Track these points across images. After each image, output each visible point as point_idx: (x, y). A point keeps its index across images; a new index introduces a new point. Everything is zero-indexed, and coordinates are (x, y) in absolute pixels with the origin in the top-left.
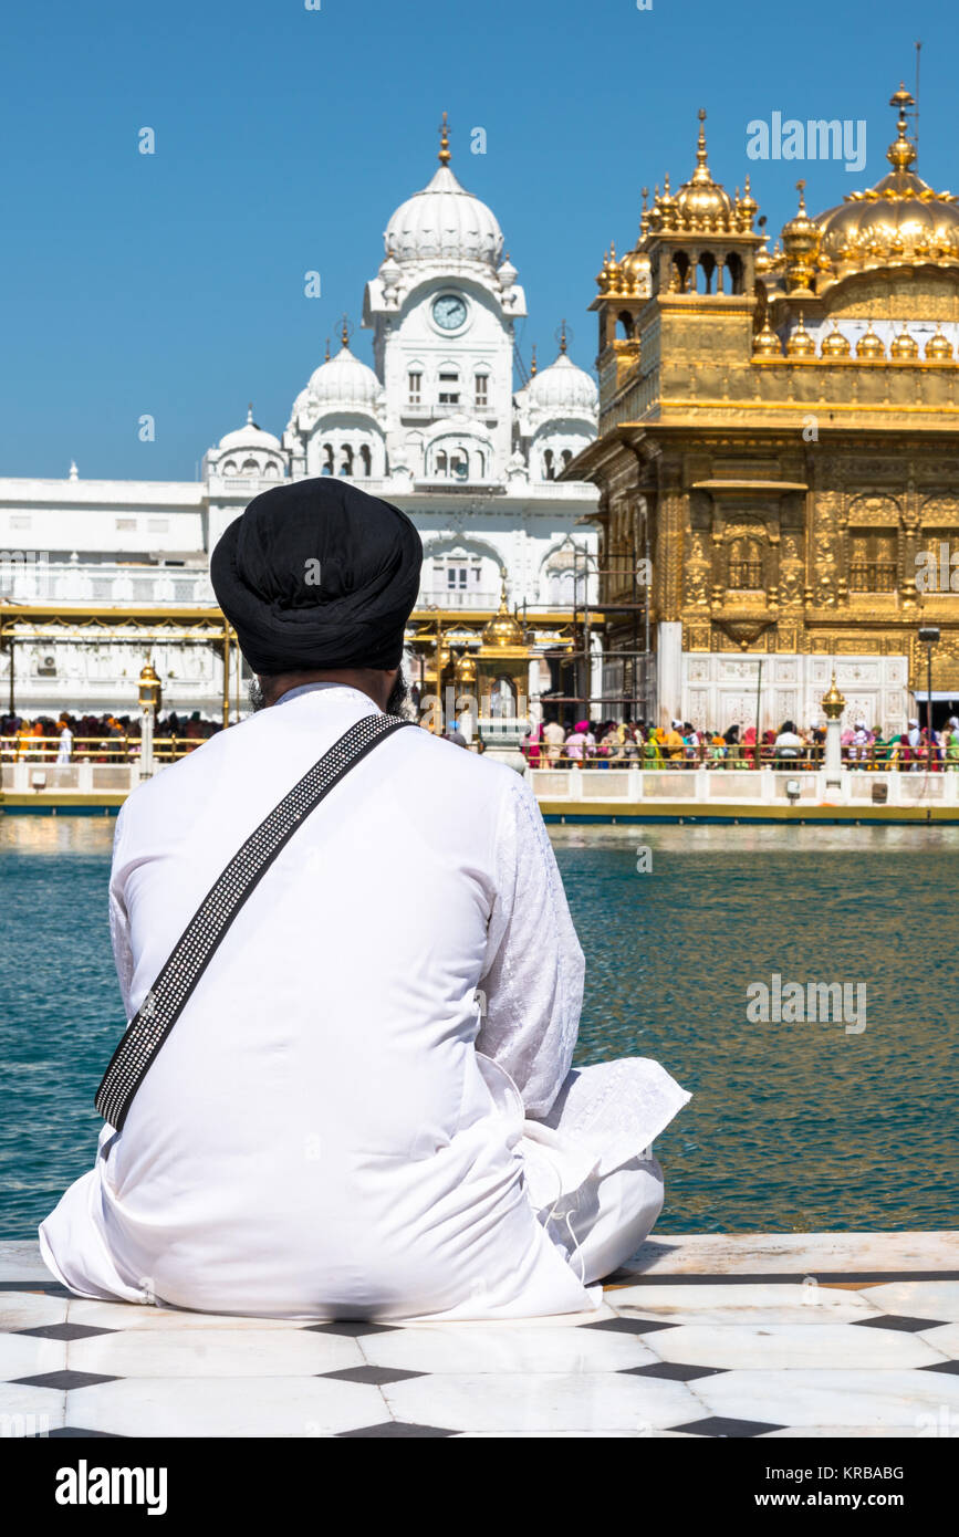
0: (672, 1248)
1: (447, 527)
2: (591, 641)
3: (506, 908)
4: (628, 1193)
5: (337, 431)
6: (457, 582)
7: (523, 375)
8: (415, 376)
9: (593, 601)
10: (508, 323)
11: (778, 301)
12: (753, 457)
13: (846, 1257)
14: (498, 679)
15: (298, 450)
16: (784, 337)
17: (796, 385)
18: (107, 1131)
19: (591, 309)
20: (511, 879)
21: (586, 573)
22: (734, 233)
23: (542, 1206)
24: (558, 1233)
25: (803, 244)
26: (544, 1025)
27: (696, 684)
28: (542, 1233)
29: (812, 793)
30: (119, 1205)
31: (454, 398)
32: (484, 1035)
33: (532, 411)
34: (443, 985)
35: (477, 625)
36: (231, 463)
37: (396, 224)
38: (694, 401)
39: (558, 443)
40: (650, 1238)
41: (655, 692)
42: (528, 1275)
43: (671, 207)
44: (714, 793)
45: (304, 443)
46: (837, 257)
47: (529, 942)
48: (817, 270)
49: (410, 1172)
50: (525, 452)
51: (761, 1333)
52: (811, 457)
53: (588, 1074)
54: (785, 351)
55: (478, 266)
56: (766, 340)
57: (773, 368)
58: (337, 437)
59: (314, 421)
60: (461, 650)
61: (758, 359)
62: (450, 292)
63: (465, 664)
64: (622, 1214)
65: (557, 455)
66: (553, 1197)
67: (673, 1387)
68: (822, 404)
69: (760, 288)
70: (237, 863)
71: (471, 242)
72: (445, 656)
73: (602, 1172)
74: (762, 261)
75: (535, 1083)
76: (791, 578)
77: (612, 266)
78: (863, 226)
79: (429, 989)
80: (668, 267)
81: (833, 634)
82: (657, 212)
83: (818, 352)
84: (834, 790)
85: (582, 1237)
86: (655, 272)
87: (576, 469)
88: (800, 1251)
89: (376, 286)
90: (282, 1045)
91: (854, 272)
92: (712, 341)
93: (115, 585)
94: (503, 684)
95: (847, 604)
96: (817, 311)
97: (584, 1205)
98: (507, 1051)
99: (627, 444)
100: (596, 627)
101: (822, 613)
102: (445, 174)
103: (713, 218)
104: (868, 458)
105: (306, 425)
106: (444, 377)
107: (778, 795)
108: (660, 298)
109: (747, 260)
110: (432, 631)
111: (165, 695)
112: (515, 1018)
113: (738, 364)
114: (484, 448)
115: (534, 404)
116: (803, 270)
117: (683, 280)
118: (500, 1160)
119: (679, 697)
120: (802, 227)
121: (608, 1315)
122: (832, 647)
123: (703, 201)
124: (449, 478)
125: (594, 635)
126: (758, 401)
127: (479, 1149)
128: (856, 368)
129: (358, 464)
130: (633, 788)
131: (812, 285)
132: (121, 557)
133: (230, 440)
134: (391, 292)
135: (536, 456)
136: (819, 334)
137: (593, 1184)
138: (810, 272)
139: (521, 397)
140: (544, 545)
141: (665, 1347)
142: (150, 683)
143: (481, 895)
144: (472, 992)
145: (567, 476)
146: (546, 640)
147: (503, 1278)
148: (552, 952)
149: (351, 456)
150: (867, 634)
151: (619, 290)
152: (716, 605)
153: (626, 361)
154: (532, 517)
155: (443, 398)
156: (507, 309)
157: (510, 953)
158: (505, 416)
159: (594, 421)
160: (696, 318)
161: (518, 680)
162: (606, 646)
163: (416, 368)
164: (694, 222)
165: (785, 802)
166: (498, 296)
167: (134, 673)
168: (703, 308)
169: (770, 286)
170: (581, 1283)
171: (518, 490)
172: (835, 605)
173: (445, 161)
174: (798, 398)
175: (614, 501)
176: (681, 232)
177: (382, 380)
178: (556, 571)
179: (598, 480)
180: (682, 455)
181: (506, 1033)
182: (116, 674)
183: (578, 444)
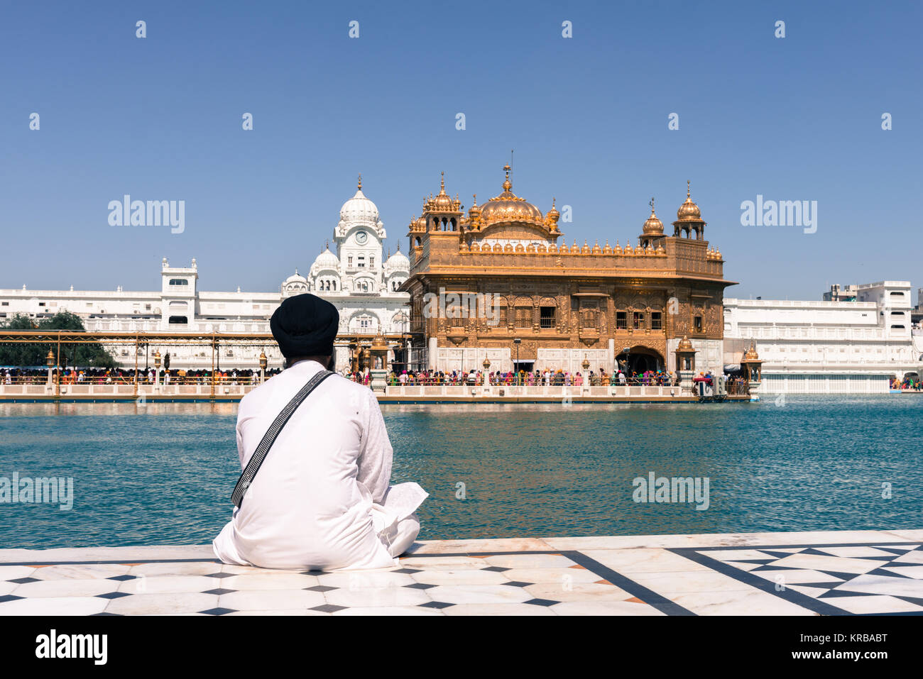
0: (423, 545)
1: (361, 307)
2: (408, 344)
3: (366, 433)
4: (407, 527)
5: (325, 276)
6: (364, 325)
7: (386, 257)
8: (350, 258)
9: (408, 331)
10: (381, 241)
11: (468, 233)
12: (460, 284)
13: (480, 547)
14: (377, 356)
15: (312, 282)
16: (470, 245)
17: (473, 261)
18: (236, 508)
19: (408, 236)
20: (368, 424)
21: (406, 322)
22: (453, 211)
23: (379, 532)
24: (384, 541)
25: (475, 215)
26: (379, 472)
27: (442, 358)
28: (379, 541)
29: (480, 393)
30: (239, 533)
31: (363, 265)
32: (359, 475)
33: (388, 269)
34: (346, 459)
35: (370, 339)
36: (290, 287)
37: (344, 209)
38: (440, 266)
39: (397, 280)
40: (416, 542)
41: (428, 361)
42: (374, 554)
43: (433, 203)
44: (448, 393)
45: (314, 280)
46: (487, 219)
47: (374, 445)
48: (480, 223)
49: (335, 521)
50: (386, 283)
51: (451, 573)
52: (479, 284)
53: (395, 488)
54: (470, 250)
55: (371, 222)
56: (464, 246)
57: (466, 255)
58: (325, 278)
59: (317, 273)
60: (365, 347)
61: (461, 252)
62: (362, 230)
63: (366, 352)
64: (406, 534)
65: (397, 283)
66: (382, 529)
67: (420, 591)
68: (482, 267)
69: (462, 229)
70: (278, 419)
71: (368, 214)
72: (360, 349)
73: (399, 520)
74: (462, 220)
75: (377, 491)
76: (472, 323)
77: (414, 222)
78: (495, 209)
79: (340, 460)
80: (432, 223)
81: (487, 341)
82: (428, 205)
83: (481, 250)
84: (487, 392)
85: (392, 542)
86: (428, 224)
87: (403, 288)
88: (465, 545)
89: (337, 229)
90: (292, 479)
91: (492, 224)
92: (446, 246)
93: (252, 327)
94: (379, 358)
95: (491, 331)
96: (480, 236)
97: (393, 531)
98: (367, 480)
99: (419, 279)
100: (409, 339)
101: (483, 335)
102: (360, 192)
103: (446, 206)
104: (497, 284)
105: (315, 274)
106: (359, 258)
107: (469, 394)
108: (429, 232)
109: (458, 220)
110: (356, 341)
111: (268, 363)
112: (370, 470)
113: (455, 254)
114: (373, 281)
115: (389, 267)
116: (476, 224)
117: (437, 227)
118: (364, 517)
119: (436, 362)
120: (475, 209)
121: (401, 568)
122: (486, 346)
123: (443, 201)
124: (362, 291)
125: (408, 342)
126: (461, 266)
127: (358, 513)
128: (493, 255)
129: (332, 287)
130: (421, 392)
131: (479, 228)
132: (254, 318)
133: (290, 279)
134: (342, 231)
135: (390, 284)
136: (481, 244)
137: (396, 524)
138: (478, 224)
139: (385, 265)
140: (393, 313)
141: (418, 578)
142: (263, 358)
143: (358, 429)
144: (355, 461)
145: (400, 290)
146: (393, 344)
147: (365, 556)
148: (382, 448)
149: (329, 284)
150: (498, 341)
151: (416, 230)
152: (448, 332)
153: (419, 253)
154: (388, 303)
155: (359, 265)
156: (380, 236)
157: (368, 448)
158: (379, 270)
159: (408, 272)
160: (441, 239)
161: (383, 357)
162: (412, 346)
163: (351, 255)
164: (440, 208)
165: (471, 396)
166: (377, 232)
167: (258, 356)
168: (444, 235)
169: (465, 228)
170: (391, 557)
171: (384, 295)
172: (487, 332)
173: (360, 188)
174: (474, 264)
175: (415, 298)
176: (436, 211)
177: (339, 259)
178: (396, 321)
179: (410, 291)
180: (437, 283)
181: (367, 475)
182: (252, 355)
183: (403, 280)
